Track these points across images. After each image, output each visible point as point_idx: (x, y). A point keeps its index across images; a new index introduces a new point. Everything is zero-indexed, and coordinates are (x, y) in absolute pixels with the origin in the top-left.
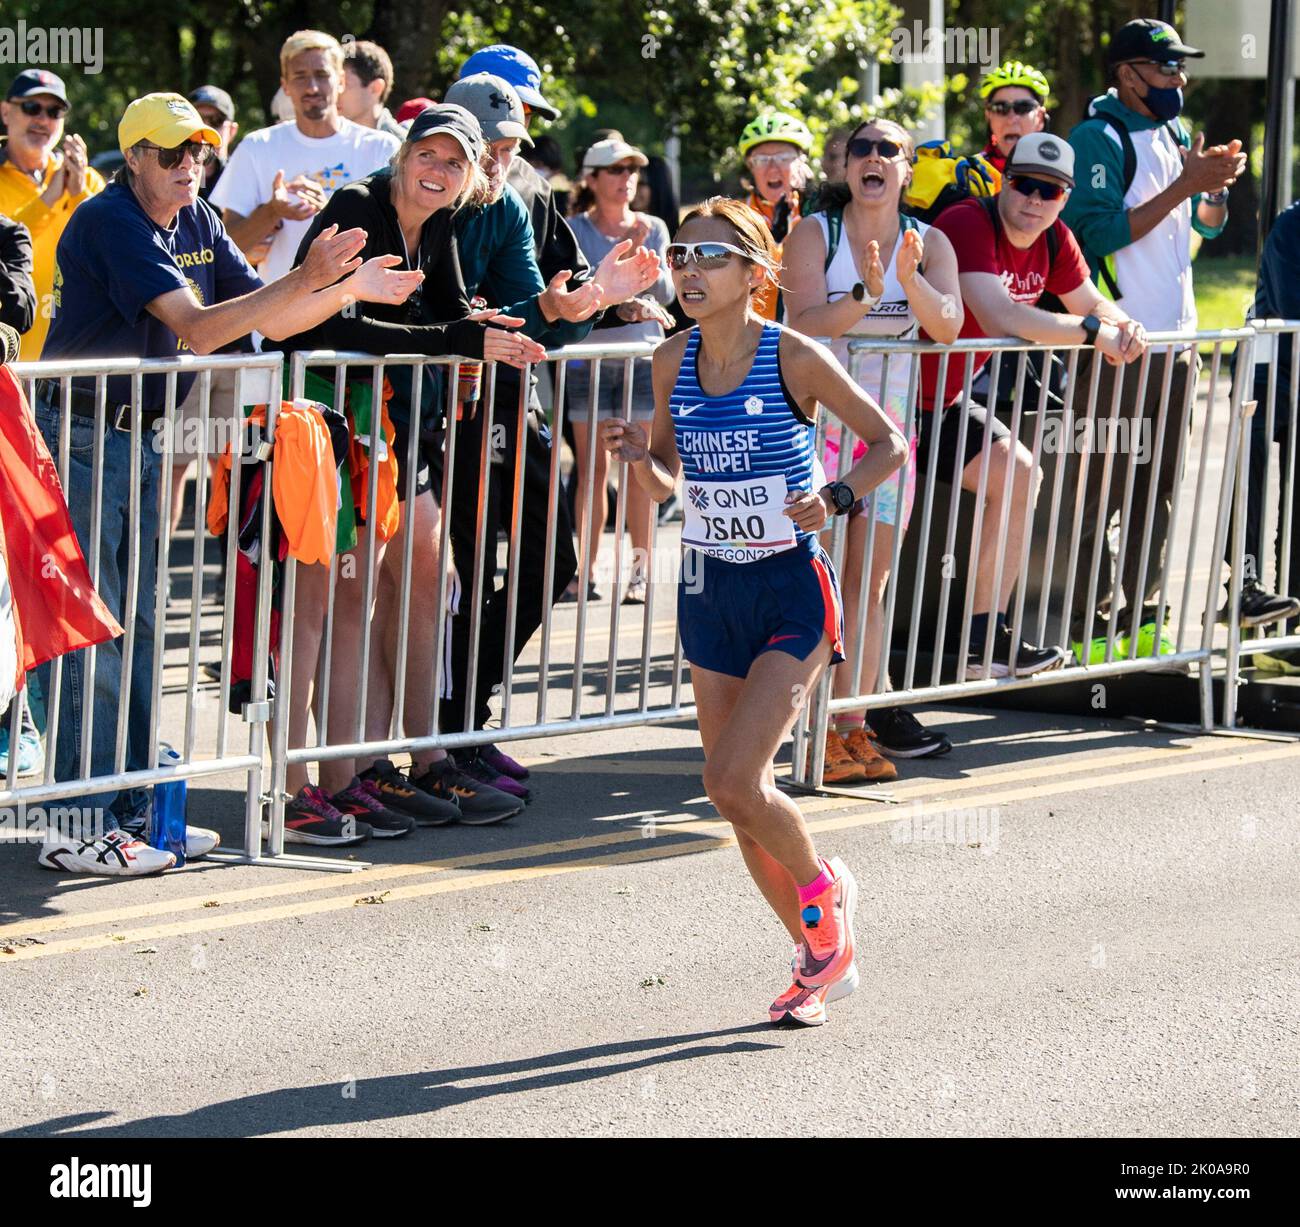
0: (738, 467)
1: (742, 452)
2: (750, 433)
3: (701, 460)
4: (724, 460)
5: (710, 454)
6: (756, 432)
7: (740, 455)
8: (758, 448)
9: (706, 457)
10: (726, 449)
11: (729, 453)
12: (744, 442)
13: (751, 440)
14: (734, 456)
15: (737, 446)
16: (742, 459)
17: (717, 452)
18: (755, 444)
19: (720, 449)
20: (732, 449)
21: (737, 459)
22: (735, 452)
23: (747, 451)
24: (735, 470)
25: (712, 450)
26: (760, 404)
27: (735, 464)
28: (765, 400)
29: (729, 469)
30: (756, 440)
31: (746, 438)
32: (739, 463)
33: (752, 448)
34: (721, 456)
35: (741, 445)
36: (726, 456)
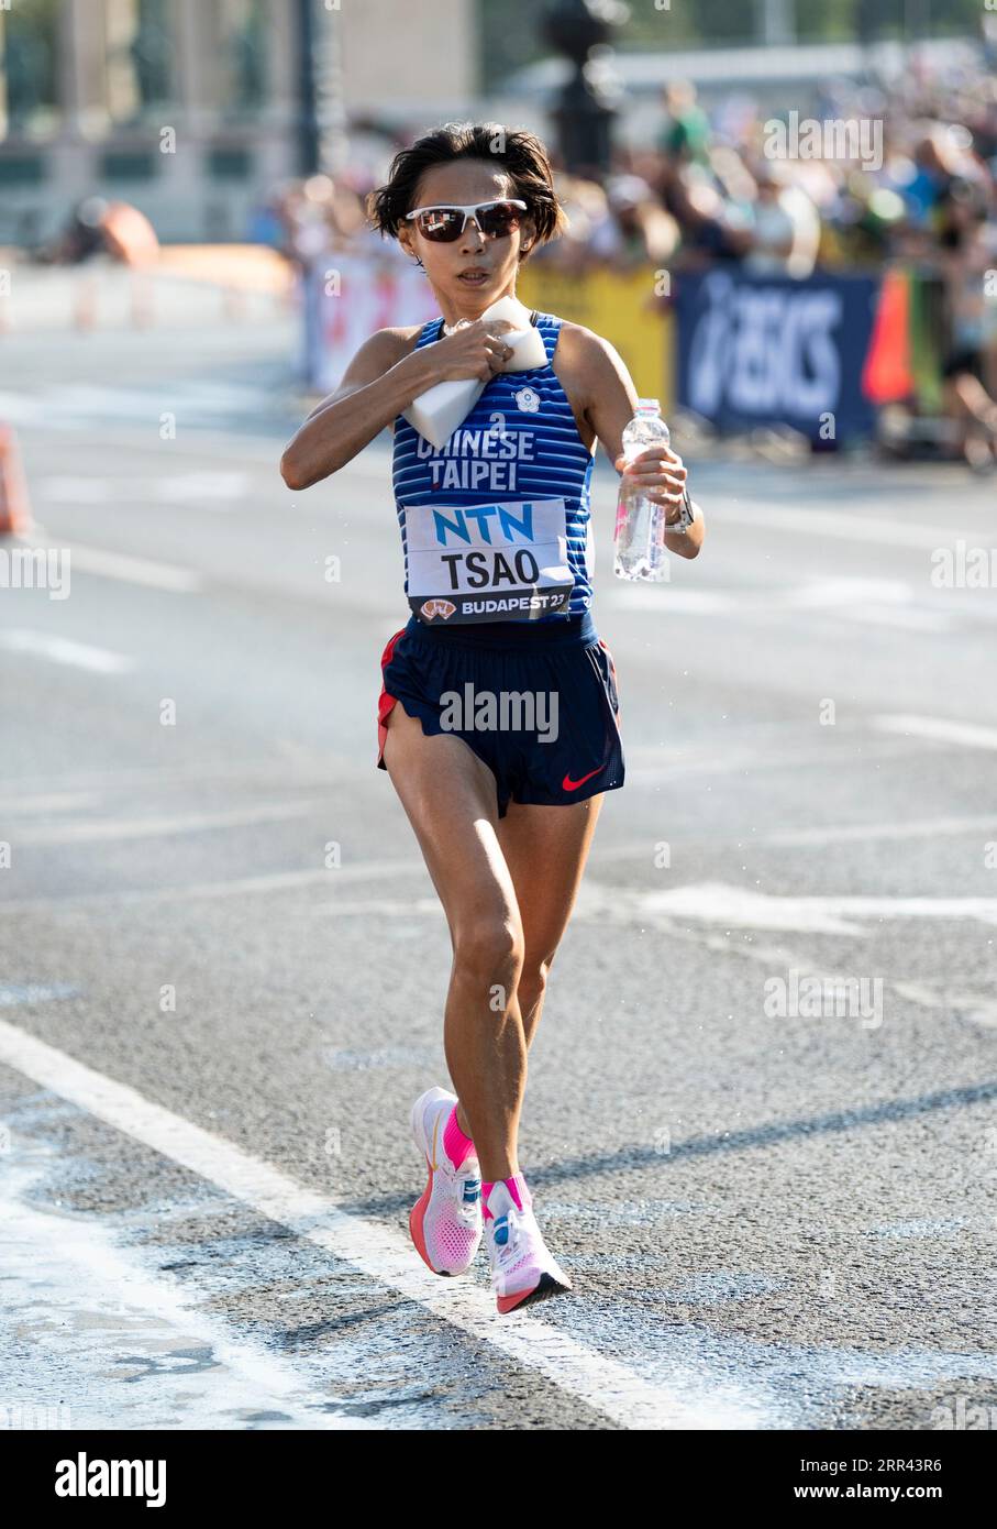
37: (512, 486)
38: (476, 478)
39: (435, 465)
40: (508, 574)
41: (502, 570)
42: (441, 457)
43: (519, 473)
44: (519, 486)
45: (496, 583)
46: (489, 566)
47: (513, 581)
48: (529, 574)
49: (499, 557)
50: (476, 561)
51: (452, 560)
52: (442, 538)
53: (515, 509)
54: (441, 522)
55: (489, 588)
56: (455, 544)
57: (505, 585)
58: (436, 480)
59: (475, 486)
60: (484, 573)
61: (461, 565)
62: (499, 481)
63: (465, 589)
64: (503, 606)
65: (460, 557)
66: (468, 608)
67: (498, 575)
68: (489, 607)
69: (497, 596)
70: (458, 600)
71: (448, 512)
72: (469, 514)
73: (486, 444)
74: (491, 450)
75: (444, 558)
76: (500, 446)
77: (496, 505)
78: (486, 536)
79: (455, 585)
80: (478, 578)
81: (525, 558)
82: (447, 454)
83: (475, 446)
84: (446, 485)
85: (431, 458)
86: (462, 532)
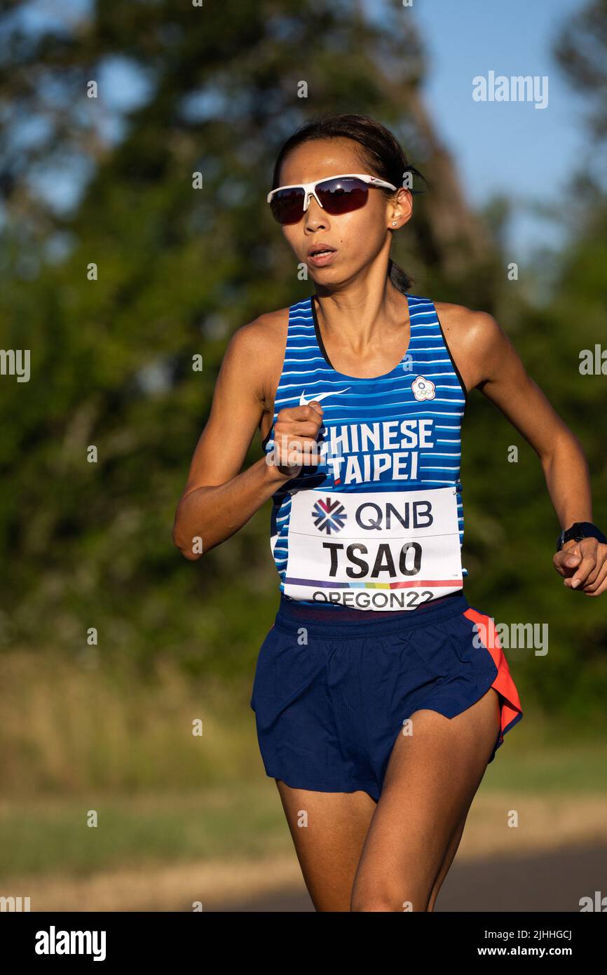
0: (401, 471)
1: (410, 451)
2: (423, 423)
3: (344, 466)
4: (382, 462)
5: (360, 456)
6: (430, 422)
7: (405, 455)
8: (430, 445)
9: (353, 461)
10: (387, 446)
11: (391, 452)
12: (413, 436)
13: (424, 433)
14: (397, 456)
15: (404, 441)
16: (408, 460)
17: (371, 451)
18: (427, 439)
19: (377, 448)
20: (396, 446)
21: (402, 460)
22: (400, 450)
23: (417, 448)
24: (396, 476)
25: (365, 448)
26: (430, 386)
27: (398, 466)
28: (436, 382)
29: (387, 475)
30: (429, 433)
31: (416, 431)
32: (404, 465)
33: (423, 445)
34: (377, 458)
35: (410, 440)
36: (386, 456)
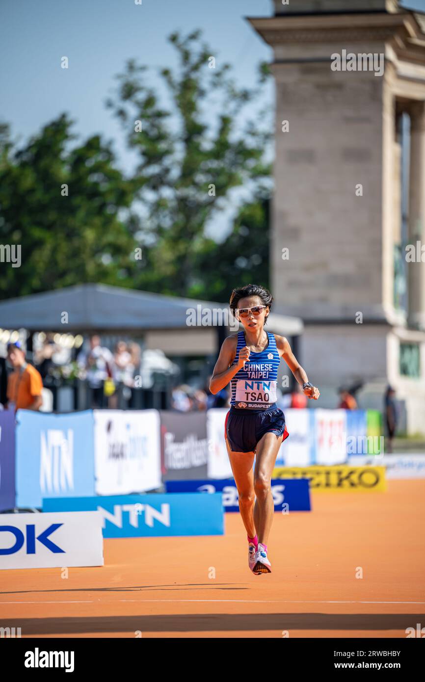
37: (267, 377)
38: (259, 376)
39: (249, 373)
40: (261, 398)
41: (260, 397)
42: (250, 371)
43: (269, 374)
44: (269, 377)
45: (258, 400)
46: (257, 396)
47: (262, 400)
48: (267, 399)
49: (260, 394)
50: (253, 395)
51: (248, 394)
52: (246, 388)
53: (267, 382)
54: (247, 384)
55: (256, 401)
56: (249, 390)
57: (260, 401)
58: (249, 376)
59: (259, 378)
60: (255, 398)
61: (250, 395)
62: (265, 376)
63: (250, 401)
64: (259, 406)
65: (250, 393)
66: (250, 406)
67: (258, 398)
68: (255, 406)
69: (257, 404)
70: (248, 403)
71: (250, 382)
72: (256, 383)
73: (262, 368)
74: (263, 369)
75: (246, 393)
76: (265, 368)
77: (263, 381)
78: (258, 388)
79: (247, 400)
80: (253, 399)
81: (267, 395)
82: (252, 370)
83: (259, 368)
84: (252, 378)
85: (248, 371)
86: (252, 387)
